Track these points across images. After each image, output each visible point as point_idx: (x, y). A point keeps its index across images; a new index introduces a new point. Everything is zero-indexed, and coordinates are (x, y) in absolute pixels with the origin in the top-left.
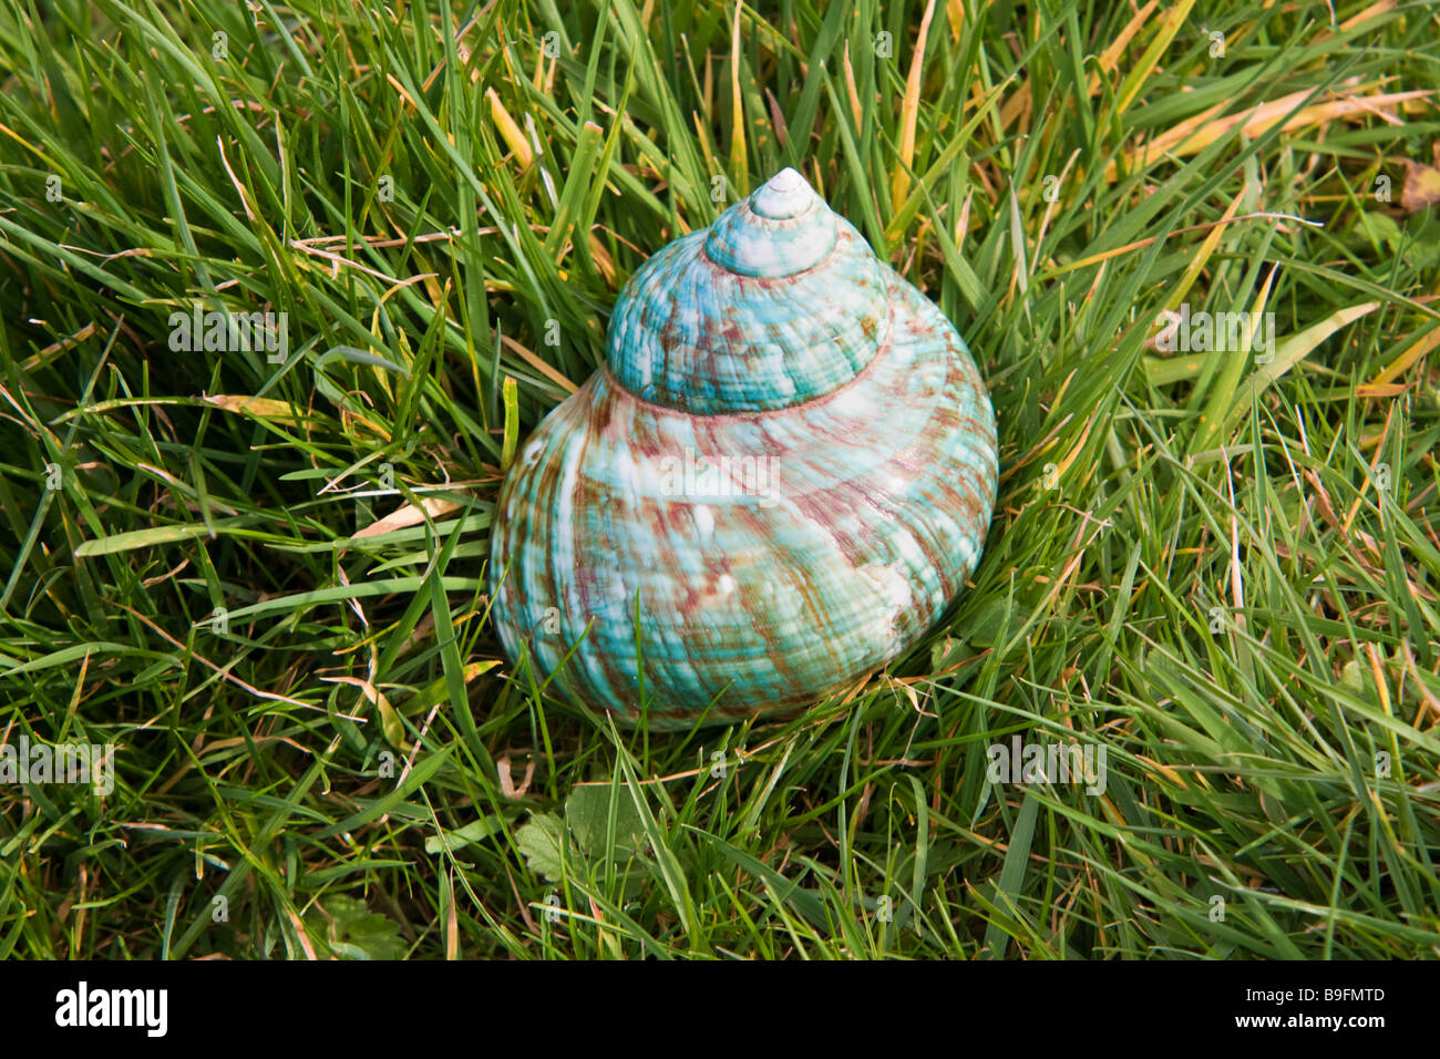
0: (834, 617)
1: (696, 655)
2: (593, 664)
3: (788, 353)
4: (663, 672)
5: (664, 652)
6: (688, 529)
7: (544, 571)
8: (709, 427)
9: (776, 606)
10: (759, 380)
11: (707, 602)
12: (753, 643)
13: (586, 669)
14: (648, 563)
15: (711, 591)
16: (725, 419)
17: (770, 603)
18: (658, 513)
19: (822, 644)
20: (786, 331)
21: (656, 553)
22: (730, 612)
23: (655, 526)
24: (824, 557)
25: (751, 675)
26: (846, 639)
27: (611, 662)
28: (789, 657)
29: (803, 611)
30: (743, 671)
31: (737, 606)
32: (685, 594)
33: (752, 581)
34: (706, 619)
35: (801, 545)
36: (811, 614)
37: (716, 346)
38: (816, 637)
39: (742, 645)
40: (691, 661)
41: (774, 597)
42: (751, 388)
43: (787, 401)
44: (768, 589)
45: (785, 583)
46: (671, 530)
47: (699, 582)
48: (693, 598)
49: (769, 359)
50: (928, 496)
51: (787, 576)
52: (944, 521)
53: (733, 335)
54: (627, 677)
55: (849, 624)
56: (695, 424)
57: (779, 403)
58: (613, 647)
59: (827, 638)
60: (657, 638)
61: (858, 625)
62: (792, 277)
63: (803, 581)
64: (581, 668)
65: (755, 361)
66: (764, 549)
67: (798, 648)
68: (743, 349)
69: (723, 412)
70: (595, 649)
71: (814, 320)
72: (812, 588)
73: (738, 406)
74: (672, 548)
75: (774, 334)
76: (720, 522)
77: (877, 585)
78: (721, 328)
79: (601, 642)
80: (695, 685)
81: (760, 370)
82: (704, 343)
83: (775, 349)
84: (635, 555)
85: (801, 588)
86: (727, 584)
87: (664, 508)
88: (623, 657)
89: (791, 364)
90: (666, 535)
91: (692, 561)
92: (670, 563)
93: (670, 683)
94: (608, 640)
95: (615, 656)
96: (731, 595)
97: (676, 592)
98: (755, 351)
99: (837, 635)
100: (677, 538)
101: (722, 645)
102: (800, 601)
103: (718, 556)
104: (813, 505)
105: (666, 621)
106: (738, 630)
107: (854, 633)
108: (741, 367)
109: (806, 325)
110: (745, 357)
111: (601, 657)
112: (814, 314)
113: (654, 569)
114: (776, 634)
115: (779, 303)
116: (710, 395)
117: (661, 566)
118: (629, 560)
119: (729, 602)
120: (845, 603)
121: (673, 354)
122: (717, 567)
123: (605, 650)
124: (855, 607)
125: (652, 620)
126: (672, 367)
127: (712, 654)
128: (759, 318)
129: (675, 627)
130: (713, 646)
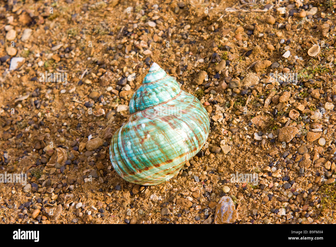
0: (171, 140)
1: (145, 152)
2: (128, 161)
3: (157, 93)
4: (140, 158)
5: (139, 153)
6: (140, 128)
7: (117, 147)
8: (144, 112)
9: (159, 138)
10: (152, 99)
11: (145, 140)
12: (156, 147)
13: (127, 163)
14: (134, 137)
15: (146, 138)
16: (147, 109)
17: (157, 138)
18: (135, 127)
19: (170, 146)
20: (156, 89)
21: (135, 134)
22: (150, 141)
23: (135, 130)
24: (167, 128)
25: (157, 155)
26: (175, 144)
27: (130, 159)
28: (164, 149)
29: (164, 139)
30: (155, 154)
31: (151, 140)
32: (141, 140)
33: (153, 134)
34: (146, 144)
35: (162, 126)
36: (166, 139)
37: (143, 95)
38: (168, 144)
39: (154, 148)
40: (144, 153)
41: (158, 137)
42: (151, 101)
43: (158, 103)
44: (157, 135)
45: (160, 134)
46: (137, 129)
47: (143, 137)
48: (143, 140)
49: (153, 95)
50: (189, 117)
51: (160, 132)
52: (192, 122)
53: (146, 92)
54: (134, 161)
55: (175, 141)
56: (142, 112)
57: (157, 104)
58: (130, 155)
59: (171, 145)
60: (137, 150)
61: (177, 142)
62: (157, 81)
63: (163, 133)
64: (126, 163)
65: (150, 96)
66: (155, 128)
67: (165, 147)
68: (148, 94)
69: (146, 108)
70: (127, 158)
71: (161, 87)
72: (166, 134)
73: (149, 106)
74: (138, 132)
75: (153, 90)
76: (146, 125)
77: (179, 133)
78: (144, 92)
79: (128, 155)
80: (146, 159)
81: (152, 97)
82: (141, 96)
83: (154, 93)
84: (132, 136)
85: (163, 134)
86: (149, 136)
87: (136, 126)
88: (132, 157)
89: (157, 95)
90: (137, 130)
91: (142, 133)
92: (138, 135)
93: (142, 160)
94: (129, 154)
95: (131, 157)
96: (150, 138)
97: (140, 140)
98: (150, 94)
99: (173, 144)
100: (139, 130)
101: (150, 149)
102: (163, 137)
103: (146, 131)
104: (164, 119)
105: (138, 146)
106: (152, 145)
107: (176, 143)
108: (148, 98)
109: (160, 88)
110: (149, 96)
111: (128, 159)
112: (161, 86)
113: (135, 137)
114: (160, 144)
115: (154, 85)
116: (143, 105)
117: (136, 136)
118: (130, 137)
119: (149, 139)
120: (173, 137)
121: (136, 100)
122: (146, 133)
123: (129, 157)
124: (175, 137)
125: (136, 147)
126: (136, 103)
127: (148, 151)
128: (151, 88)
129: (140, 147)
130: (148, 149)
